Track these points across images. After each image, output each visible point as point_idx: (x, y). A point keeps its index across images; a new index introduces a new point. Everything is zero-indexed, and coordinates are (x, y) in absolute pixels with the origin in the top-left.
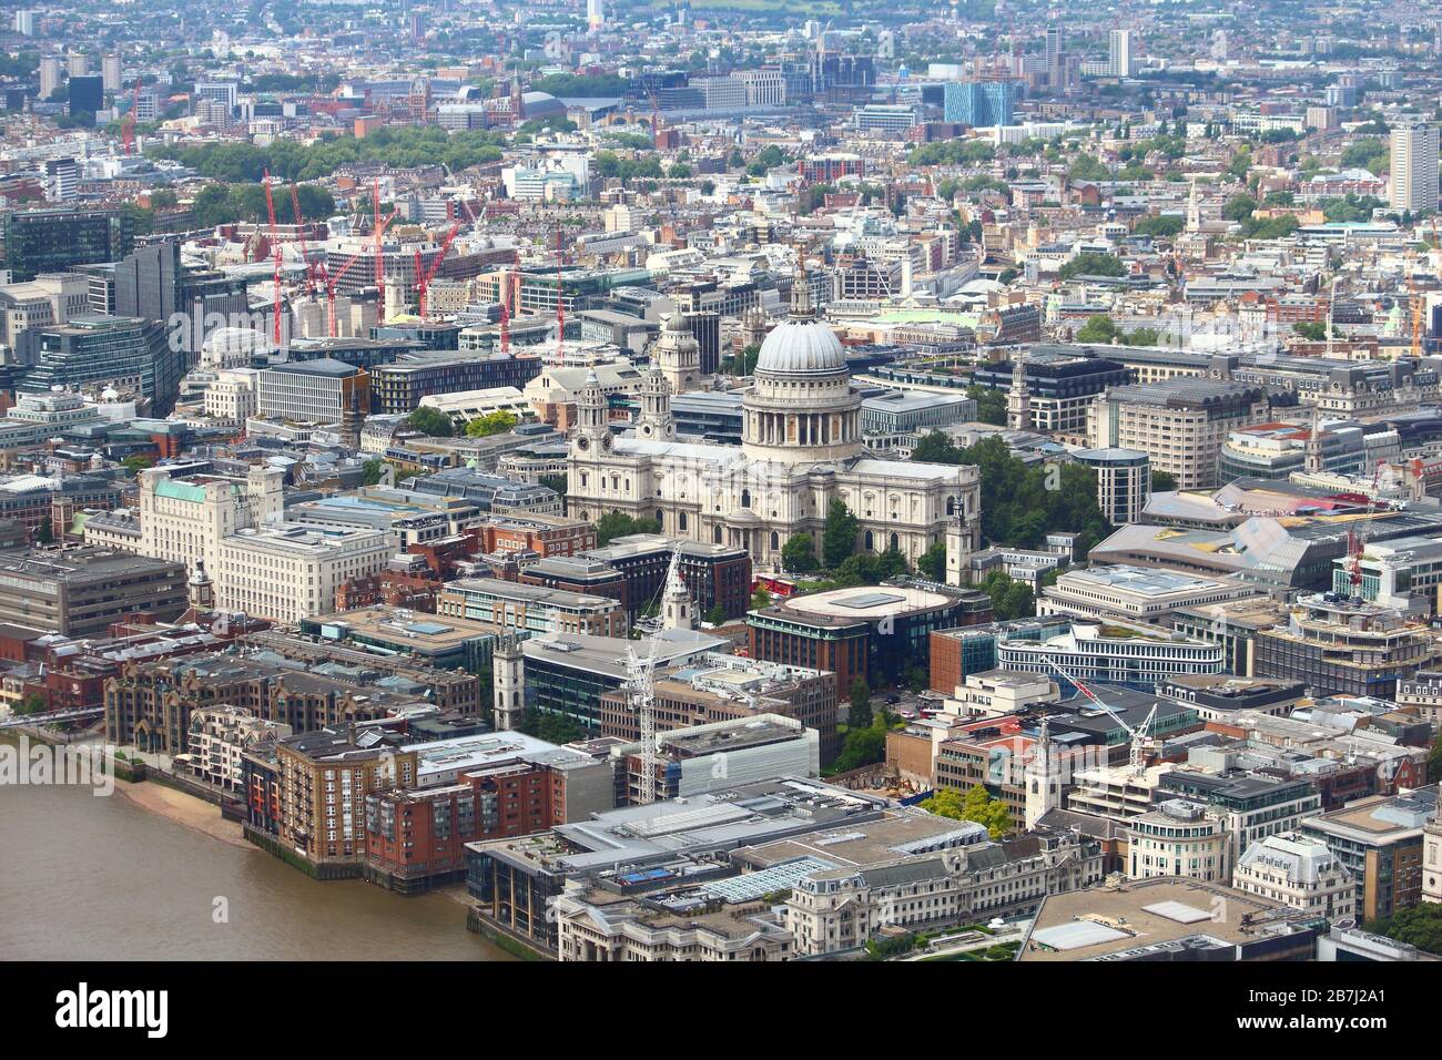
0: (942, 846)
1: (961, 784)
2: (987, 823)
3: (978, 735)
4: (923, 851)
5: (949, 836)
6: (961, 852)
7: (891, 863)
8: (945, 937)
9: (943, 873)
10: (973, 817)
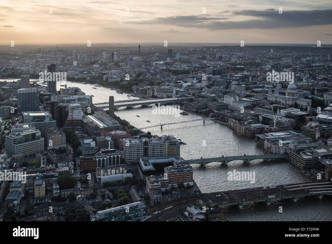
0: (306, 140)
1: (309, 133)
2: (311, 138)
3: (311, 128)
4: (304, 140)
5: (307, 139)
6: (308, 141)
7: (301, 141)
8: (306, 150)
9: (306, 143)
10: (310, 137)
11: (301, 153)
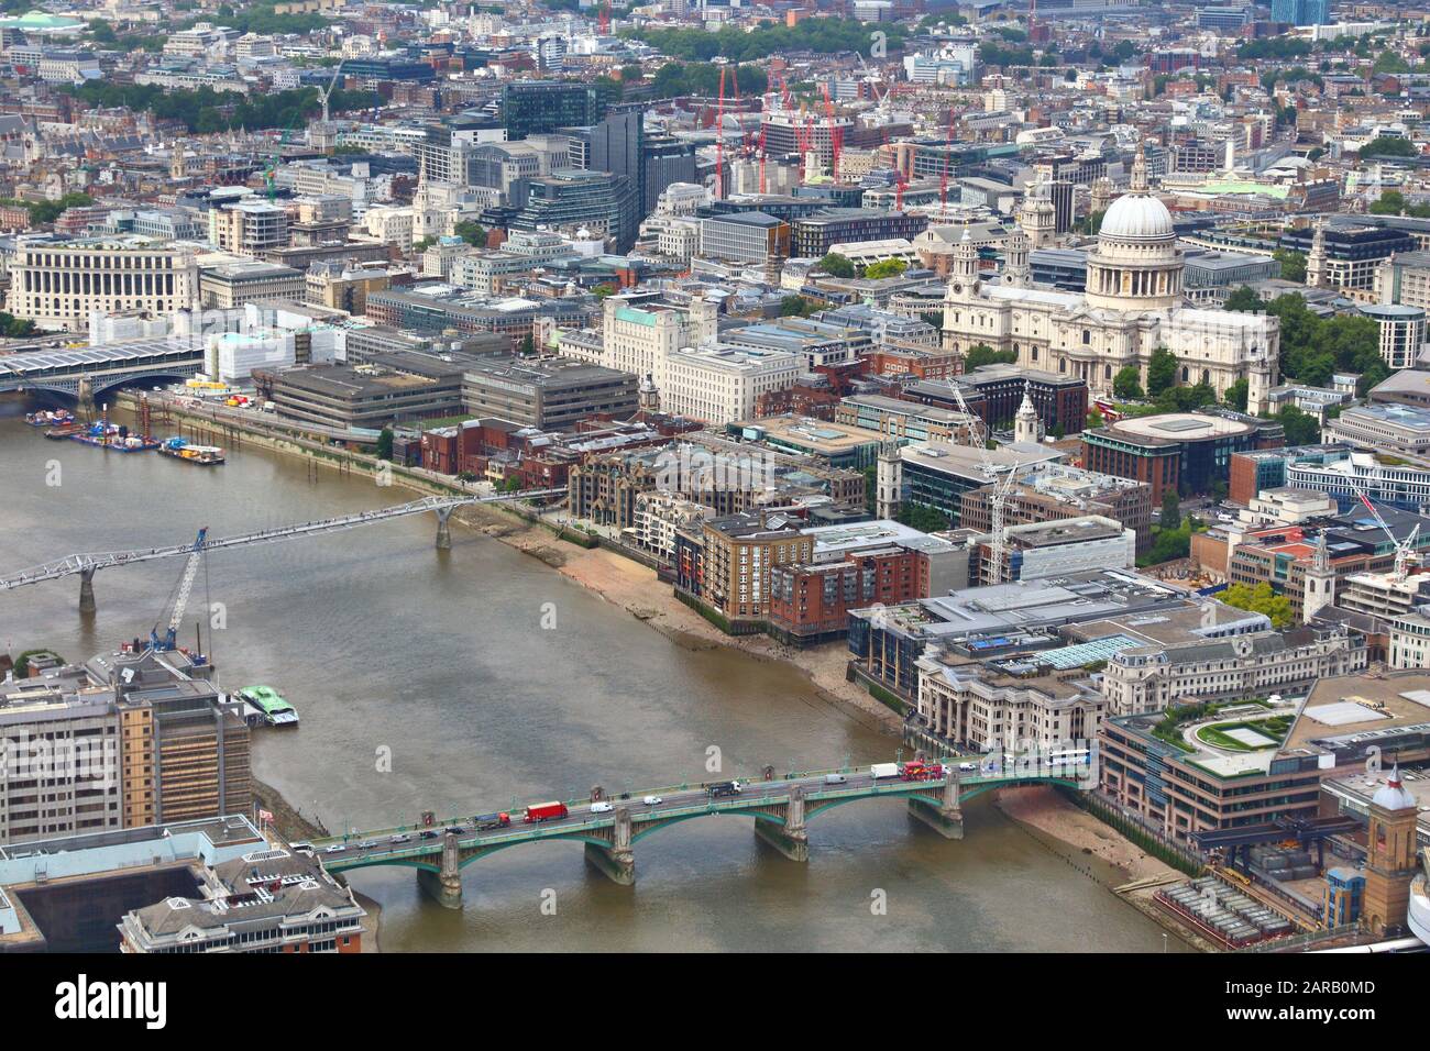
0: (1232, 632)
1: (1251, 581)
2: (1270, 614)
3: (1267, 541)
4: (1216, 635)
5: (1239, 624)
6: (1248, 637)
7: (1189, 644)
8: (1231, 708)
9: (1232, 655)
10: (1260, 609)
11: (1190, 734)
